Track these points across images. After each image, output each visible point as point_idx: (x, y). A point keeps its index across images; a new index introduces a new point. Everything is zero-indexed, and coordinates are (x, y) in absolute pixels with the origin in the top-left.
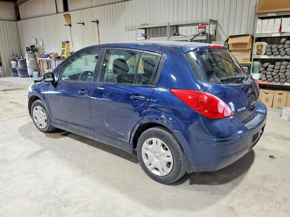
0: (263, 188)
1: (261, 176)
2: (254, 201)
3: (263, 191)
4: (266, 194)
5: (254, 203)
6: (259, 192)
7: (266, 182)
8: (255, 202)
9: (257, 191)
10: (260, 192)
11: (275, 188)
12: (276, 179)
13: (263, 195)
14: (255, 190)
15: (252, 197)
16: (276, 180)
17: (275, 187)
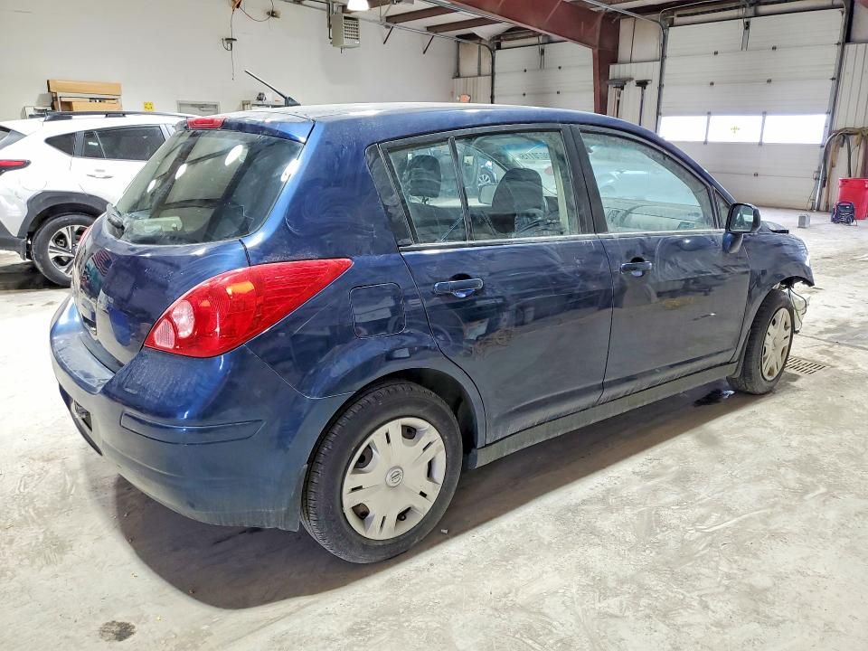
0: (33, 521)
1: (70, 541)
2: (26, 490)
3: (27, 514)
4: (16, 516)
5: (22, 487)
6: (34, 510)
7: (41, 537)
8: (22, 490)
9: (39, 508)
10: (31, 510)
11: (7, 539)
12: (26, 562)
13: (19, 510)
14: (47, 505)
15: (35, 493)
16: (22, 560)
17: (11, 542)
